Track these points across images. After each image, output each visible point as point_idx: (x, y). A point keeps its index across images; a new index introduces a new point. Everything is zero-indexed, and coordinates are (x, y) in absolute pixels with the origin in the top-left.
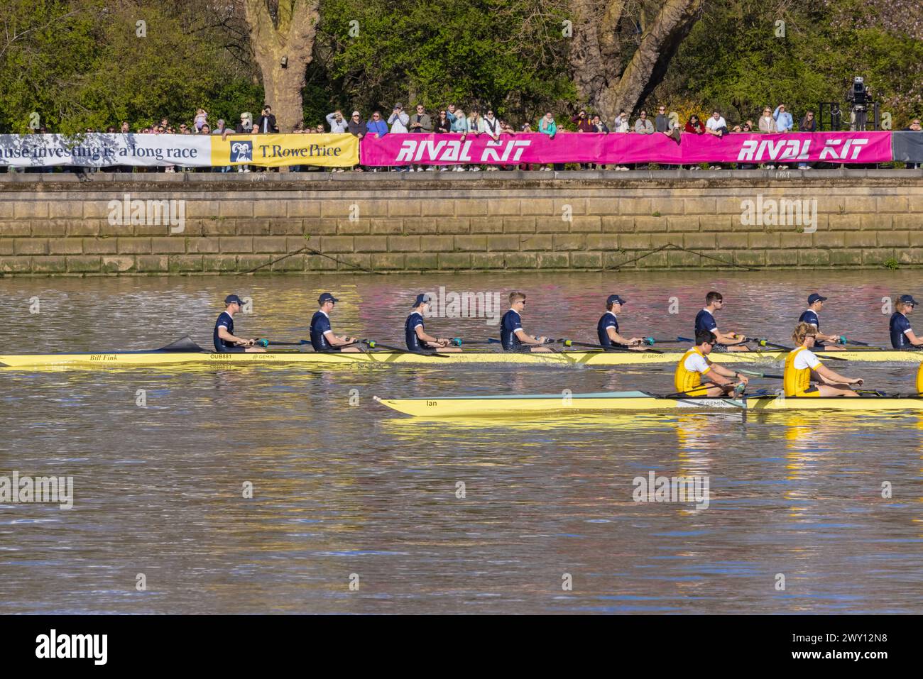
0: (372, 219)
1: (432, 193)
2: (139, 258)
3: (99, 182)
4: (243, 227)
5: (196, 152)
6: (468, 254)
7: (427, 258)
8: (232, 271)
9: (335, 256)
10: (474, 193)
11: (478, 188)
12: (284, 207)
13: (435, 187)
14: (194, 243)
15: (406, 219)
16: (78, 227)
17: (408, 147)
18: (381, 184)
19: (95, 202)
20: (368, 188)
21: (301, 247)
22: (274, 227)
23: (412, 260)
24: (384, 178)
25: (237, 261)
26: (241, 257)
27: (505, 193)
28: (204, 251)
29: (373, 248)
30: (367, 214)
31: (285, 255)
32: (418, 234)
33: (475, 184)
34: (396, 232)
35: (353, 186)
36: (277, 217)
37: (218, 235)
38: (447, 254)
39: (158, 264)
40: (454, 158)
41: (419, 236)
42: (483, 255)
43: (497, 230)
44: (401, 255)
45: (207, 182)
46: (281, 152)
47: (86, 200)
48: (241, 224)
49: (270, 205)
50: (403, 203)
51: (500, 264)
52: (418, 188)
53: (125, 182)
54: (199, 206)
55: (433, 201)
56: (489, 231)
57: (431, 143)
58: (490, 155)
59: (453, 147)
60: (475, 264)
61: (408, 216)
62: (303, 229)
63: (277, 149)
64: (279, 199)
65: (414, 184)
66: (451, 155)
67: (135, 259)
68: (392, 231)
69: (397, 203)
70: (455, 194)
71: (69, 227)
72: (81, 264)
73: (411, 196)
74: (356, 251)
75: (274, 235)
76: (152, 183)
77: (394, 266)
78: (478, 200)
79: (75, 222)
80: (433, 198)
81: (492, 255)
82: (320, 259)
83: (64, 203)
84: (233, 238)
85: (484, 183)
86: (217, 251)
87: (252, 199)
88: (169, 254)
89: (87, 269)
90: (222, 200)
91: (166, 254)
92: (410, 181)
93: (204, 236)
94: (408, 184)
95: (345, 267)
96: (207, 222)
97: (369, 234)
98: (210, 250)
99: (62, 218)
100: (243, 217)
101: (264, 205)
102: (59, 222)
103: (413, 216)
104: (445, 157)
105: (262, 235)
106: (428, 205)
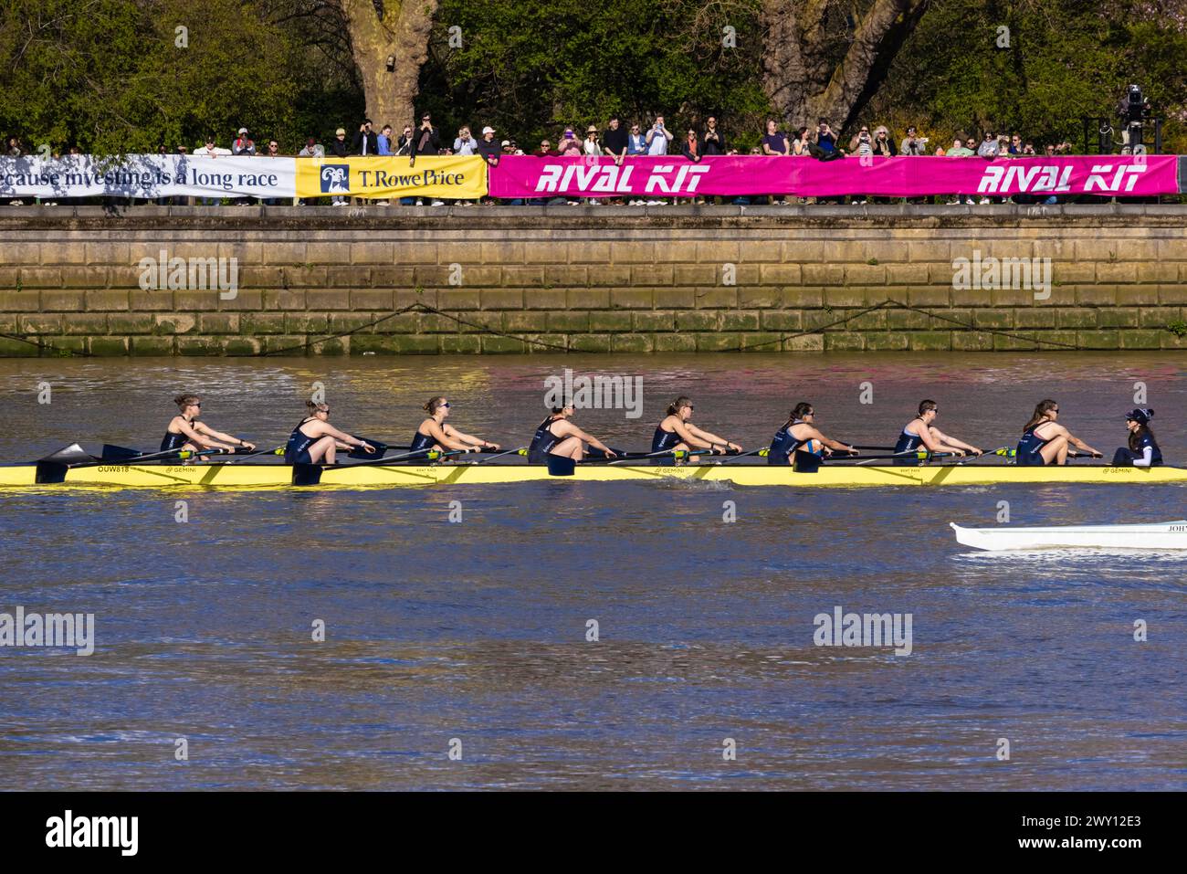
0: (504, 268)
1: (583, 234)
2: (202, 316)
3: (150, 218)
4: (336, 277)
5: (276, 179)
6: (628, 312)
7: (576, 318)
8: (323, 333)
9: (456, 315)
10: (637, 234)
11: (641, 227)
12: (390, 251)
13: (586, 226)
14: (273, 297)
15: (548, 267)
16: (122, 276)
17: (551, 174)
18: (516, 222)
19: (145, 244)
20: (498, 226)
21: (411, 304)
22: (379, 276)
23: (555, 320)
24: (520, 214)
25: (329, 321)
26: (334, 316)
27: (677, 233)
28: (286, 307)
29: (505, 304)
30: (498, 260)
31: (391, 313)
32: (564, 286)
33: (638, 221)
34: (535, 283)
35: (479, 224)
36: (382, 264)
37: (304, 287)
38: (601, 313)
39: (227, 324)
40: (610, 188)
41: (564, 290)
42: (648, 314)
43: (666, 282)
44: (541, 314)
45: (290, 218)
46: (387, 179)
47: (133, 241)
48: (335, 273)
49: (372, 249)
50: (545, 246)
51: (670, 326)
52: (563, 227)
53: (184, 218)
54: (280, 249)
55: (583, 244)
56: (655, 282)
57: (581, 169)
58: (657, 185)
59: (608, 174)
60: (637, 326)
61: (550, 263)
62: (415, 279)
63: (381, 175)
64: (382, 240)
65: (559, 221)
66: (606, 184)
67: (197, 317)
68: (531, 283)
69: (536, 247)
70: (612, 234)
71: (111, 276)
72: (127, 324)
73: (555, 237)
74: (484, 308)
75: (376, 287)
76: (219, 219)
77: (533, 328)
78: (641, 243)
79: (119, 270)
80: (584, 240)
81: (659, 314)
82: (437, 318)
83: (106, 244)
84: (325, 291)
85: (649, 220)
86: (303, 308)
87: (347, 241)
88: (242, 311)
89: (135, 331)
90: (310, 241)
91: (237, 311)
92: (554, 217)
93: (286, 288)
94: (551, 221)
95: (468, 328)
96: (290, 269)
97: (499, 287)
98: (294, 306)
99: (102, 264)
100: (336, 264)
101: (364, 248)
102: (98, 269)
103: (557, 263)
104: (597, 188)
105: (361, 287)
106: (577, 249)
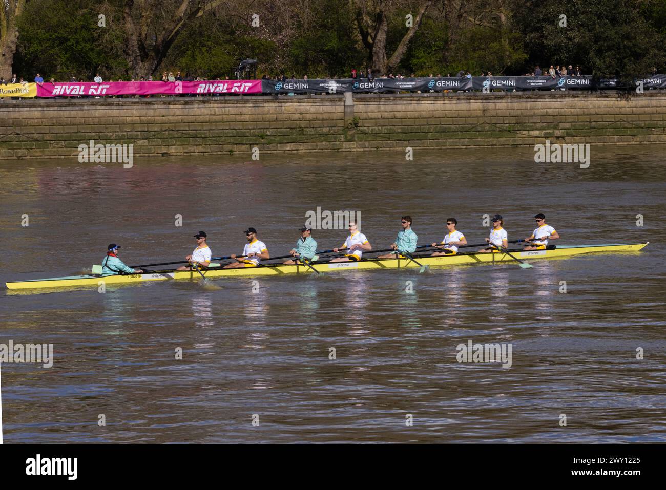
0: (42, 120)
1: (68, 108)
6: (83, 134)
7: (66, 135)
9: (27, 135)
10: (86, 108)
11: (87, 106)
12: (5, 115)
13: (69, 106)
15: (57, 119)
17: (57, 89)
18: (46, 105)
20: (40, 106)
21: (12, 132)
23: (60, 137)
24: (47, 102)
27: (99, 108)
29: (43, 132)
30: (40, 117)
31: (5, 135)
32: (62, 125)
33: (86, 104)
34: (53, 124)
35: (34, 106)
40: (77, 93)
41: (62, 127)
42: (90, 134)
43: (96, 123)
44: (55, 134)
50: (56, 112)
51: (97, 138)
52: (61, 106)
55: (68, 111)
56: (92, 124)
57: (67, 87)
58: (92, 92)
59: (76, 88)
60: (87, 138)
62: (13, 124)
63: (1, 90)
65: (60, 104)
68: (51, 124)
69: (53, 112)
70: (77, 108)
73: (59, 109)
74: (36, 133)
75: (1, 127)
77: (52, 139)
78: (87, 111)
81: (94, 134)
82: (21, 137)
85: (90, 103)
92: (59, 103)
94: (57, 104)
95: (31, 140)
97: (41, 126)
103: (60, 118)
104: (73, 93)
106: (66, 113)
